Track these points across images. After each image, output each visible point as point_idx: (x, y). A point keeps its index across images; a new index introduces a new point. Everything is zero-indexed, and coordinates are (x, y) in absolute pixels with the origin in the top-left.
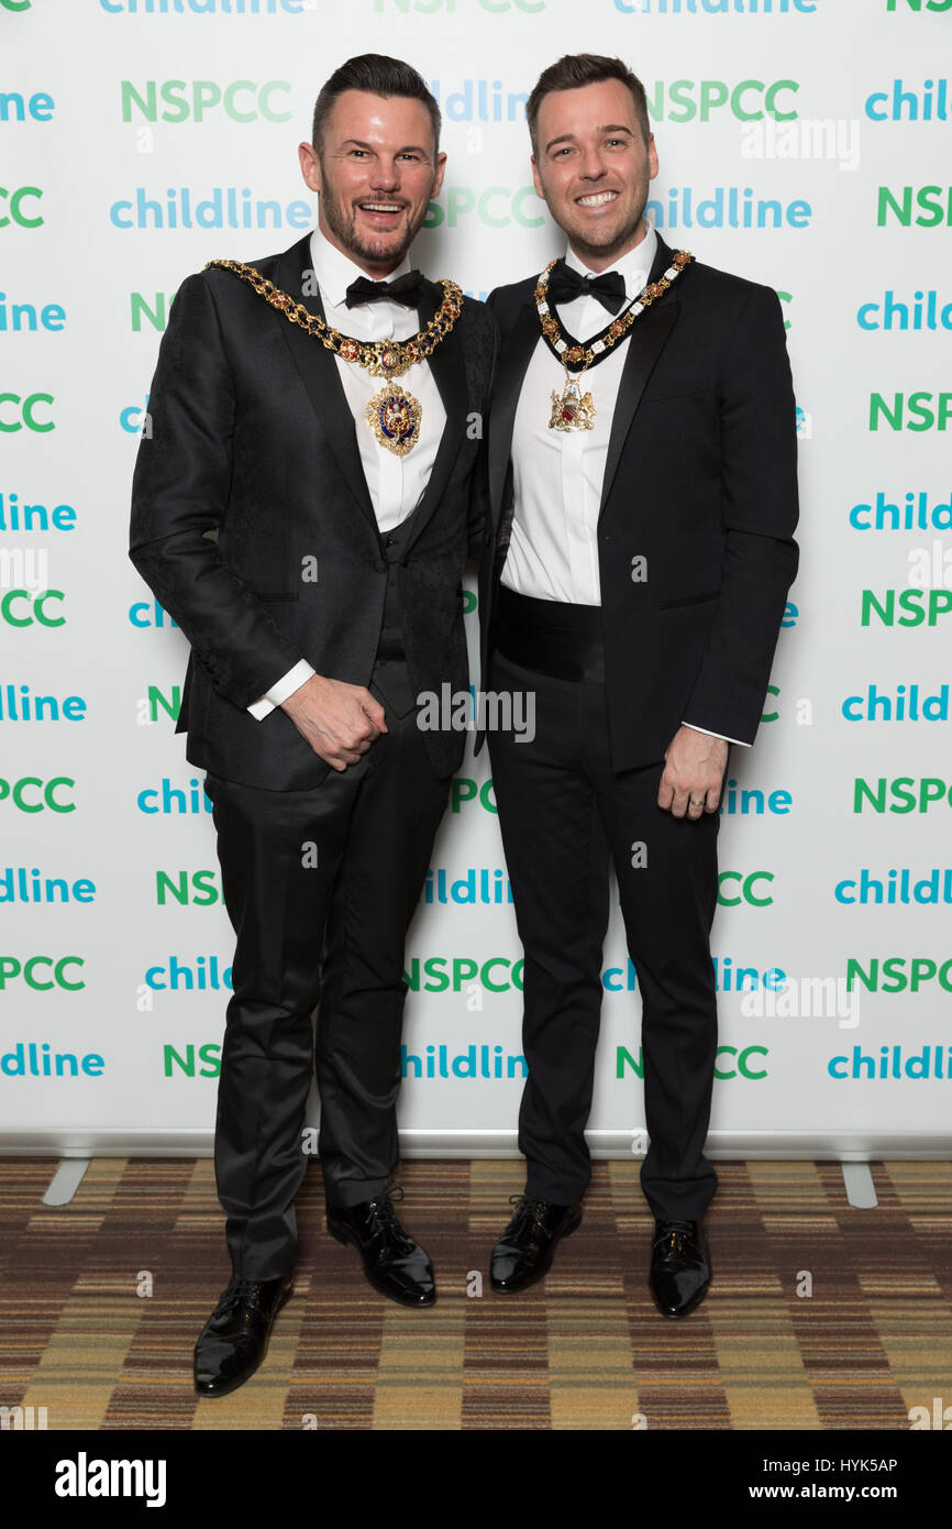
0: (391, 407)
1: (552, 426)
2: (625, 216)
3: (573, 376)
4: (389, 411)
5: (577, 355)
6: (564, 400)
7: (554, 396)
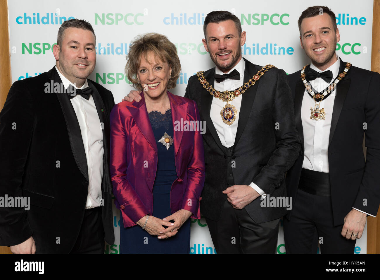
0: (226, 111)
1: (311, 118)
2: (328, 54)
3: (318, 103)
4: (226, 112)
5: (318, 96)
6: (315, 111)
7: (311, 109)
